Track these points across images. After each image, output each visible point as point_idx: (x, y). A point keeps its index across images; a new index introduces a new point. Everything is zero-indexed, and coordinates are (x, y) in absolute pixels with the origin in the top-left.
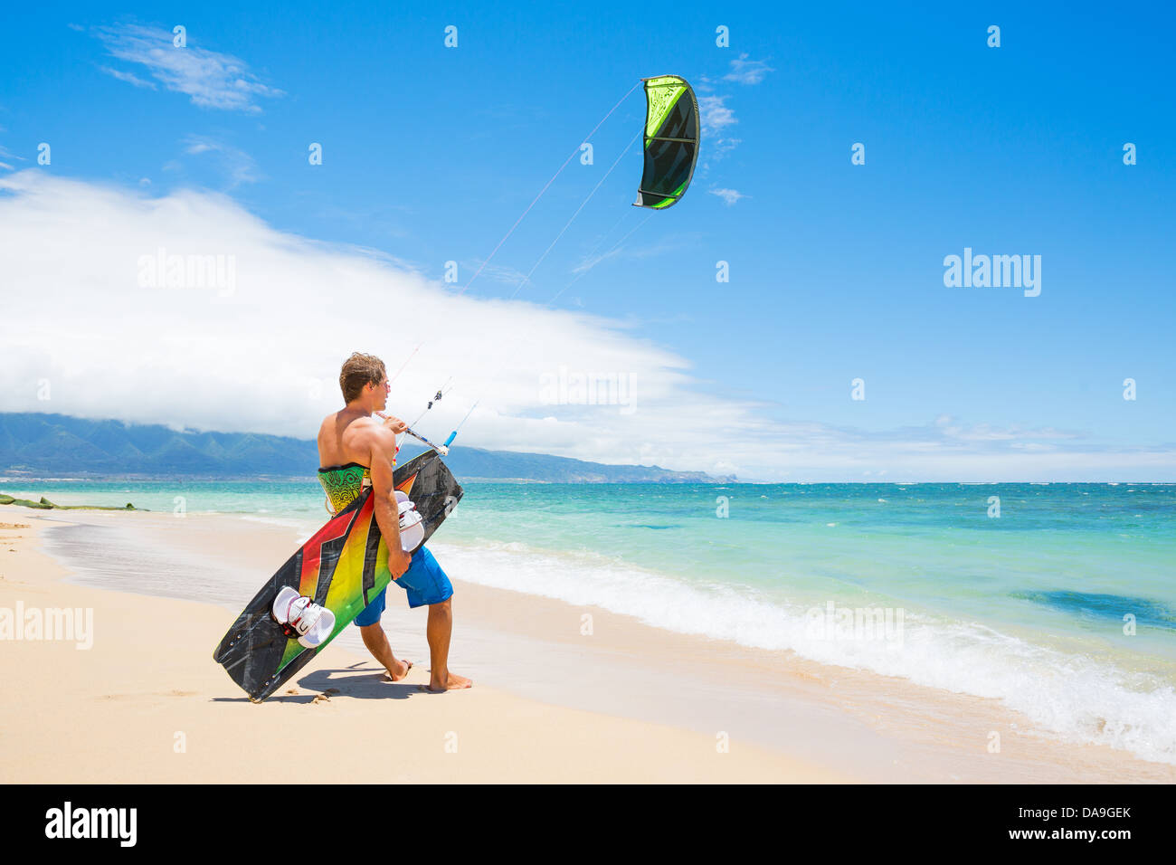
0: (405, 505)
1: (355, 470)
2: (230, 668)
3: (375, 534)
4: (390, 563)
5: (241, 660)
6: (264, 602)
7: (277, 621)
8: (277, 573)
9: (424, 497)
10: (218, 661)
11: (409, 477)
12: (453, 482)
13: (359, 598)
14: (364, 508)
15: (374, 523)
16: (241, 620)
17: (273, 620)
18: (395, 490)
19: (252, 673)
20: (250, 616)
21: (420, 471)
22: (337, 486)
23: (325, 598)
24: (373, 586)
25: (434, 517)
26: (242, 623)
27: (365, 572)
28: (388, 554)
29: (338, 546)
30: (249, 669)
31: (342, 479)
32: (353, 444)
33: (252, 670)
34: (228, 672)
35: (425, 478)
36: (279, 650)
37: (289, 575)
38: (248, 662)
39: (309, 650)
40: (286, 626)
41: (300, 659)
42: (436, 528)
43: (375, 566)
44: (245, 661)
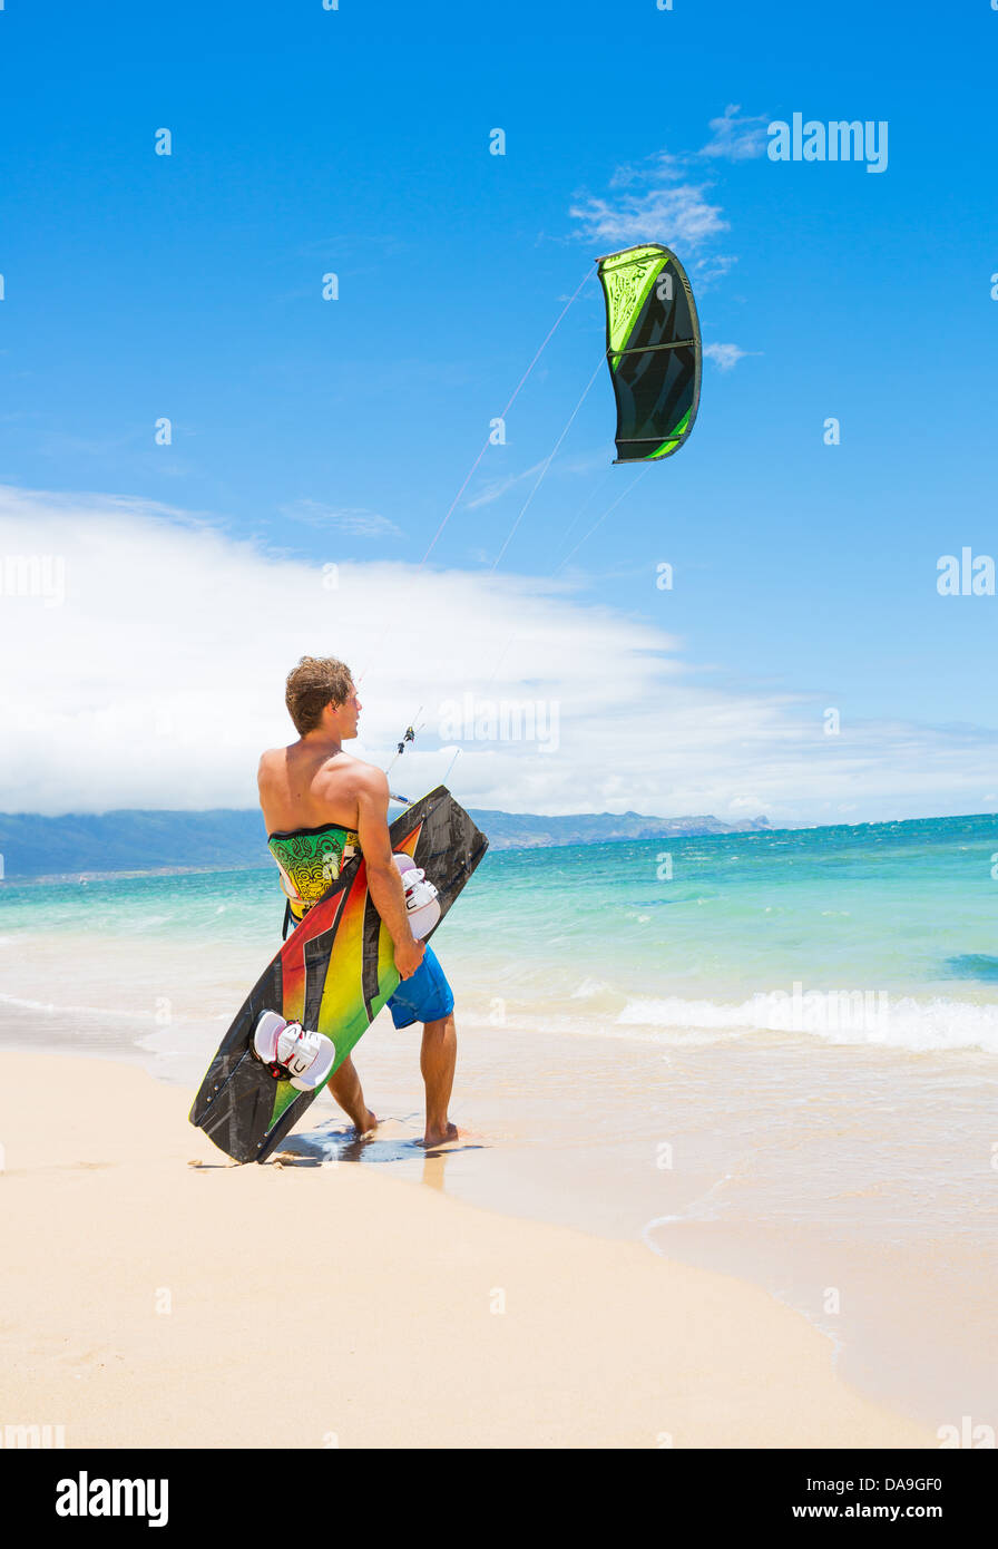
0: (412, 876)
1: (334, 835)
2: (211, 1132)
3: (373, 920)
4: (397, 959)
5: (223, 1120)
6: (241, 1036)
7: (261, 1061)
8: (252, 993)
9: (435, 857)
10: (196, 1125)
11: (412, 831)
12: (472, 830)
13: (360, 1013)
14: (353, 886)
15: (370, 904)
16: (215, 1065)
17: (256, 1059)
18: (395, 852)
19: (239, 1133)
20: (226, 1058)
21: (425, 820)
22: (305, 860)
23: (317, 1018)
24: (377, 993)
25: (450, 886)
26: (217, 1070)
27: (366, 975)
28: (393, 947)
29: (325, 944)
30: (235, 1130)
31: (314, 849)
32: (329, 795)
33: (239, 1131)
34: (211, 1137)
35: (434, 829)
36: (269, 1099)
37: (267, 994)
38: (233, 1120)
39: (306, 1093)
40: (275, 1066)
41: (295, 1107)
42: (454, 900)
43: (377, 964)
44: (229, 1118)
